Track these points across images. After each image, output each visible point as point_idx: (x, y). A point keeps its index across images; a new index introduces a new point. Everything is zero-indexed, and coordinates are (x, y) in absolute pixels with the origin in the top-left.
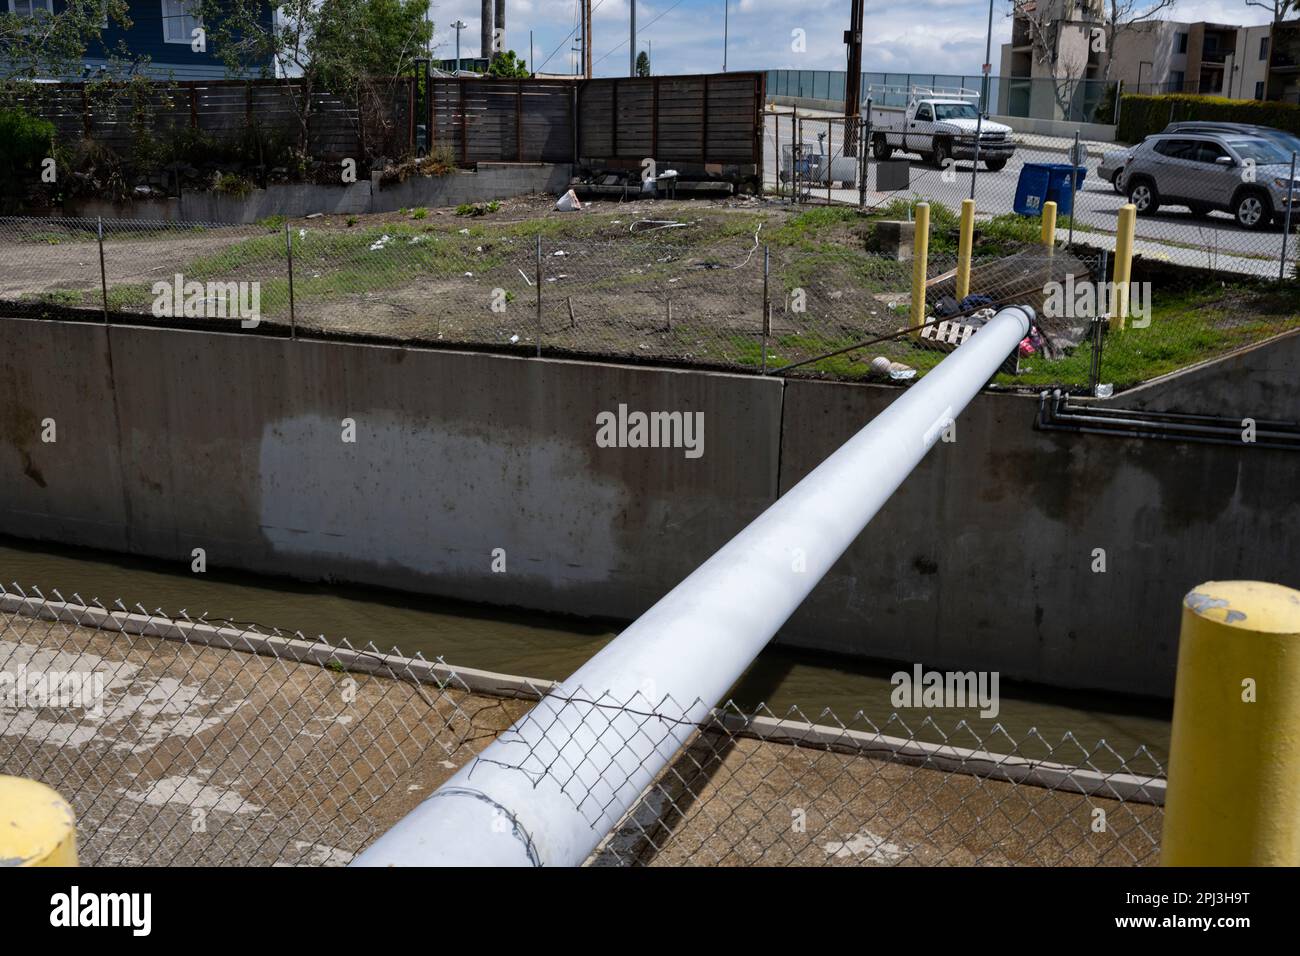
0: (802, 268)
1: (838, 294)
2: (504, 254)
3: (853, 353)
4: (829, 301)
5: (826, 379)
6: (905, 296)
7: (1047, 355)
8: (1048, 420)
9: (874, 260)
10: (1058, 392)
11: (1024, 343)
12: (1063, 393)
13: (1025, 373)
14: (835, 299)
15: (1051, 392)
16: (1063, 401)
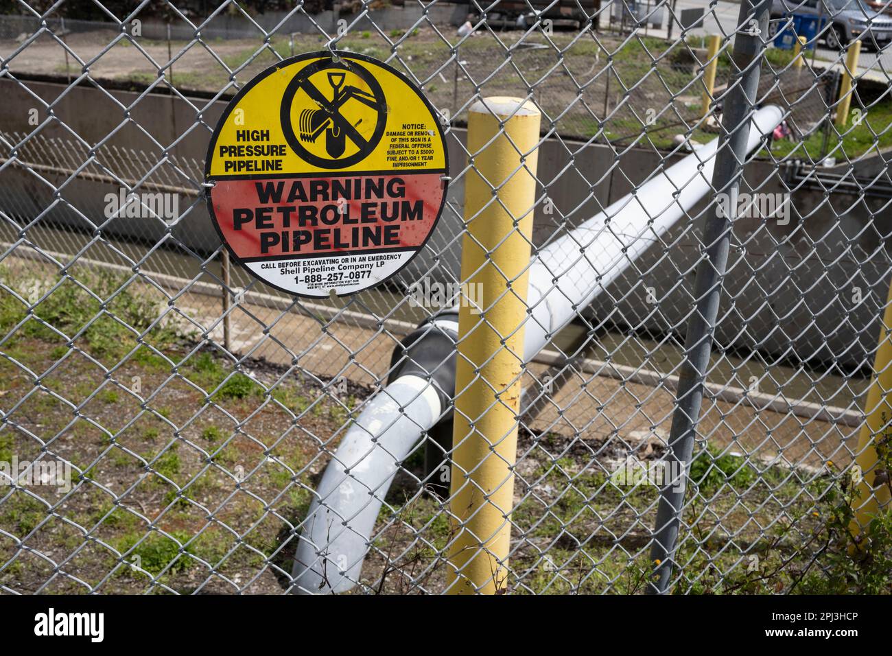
0: (628, 77)
1: (652, 95)
2: (426, 62)
3: (660, 133)
4: (646, 99)
5: (644, 148)
6: (697, 98)
7: (791, 139)
8: (789, 180)
9: (676, 75)
10: (798, 162)
11: (776, 131)
12: (801, 163)
13: (776, 150)
14: (650, 99)
15: (794, 161)
16: (801, 168)
